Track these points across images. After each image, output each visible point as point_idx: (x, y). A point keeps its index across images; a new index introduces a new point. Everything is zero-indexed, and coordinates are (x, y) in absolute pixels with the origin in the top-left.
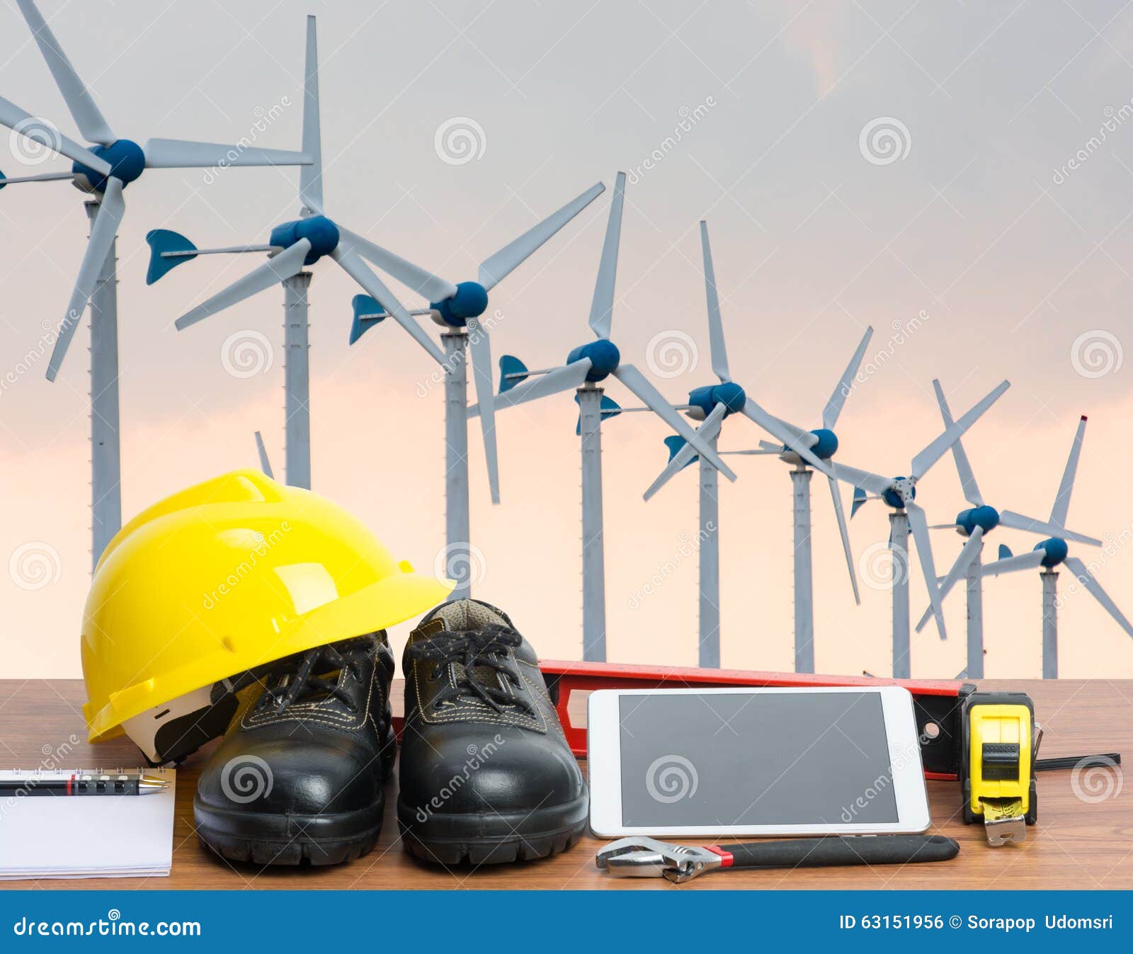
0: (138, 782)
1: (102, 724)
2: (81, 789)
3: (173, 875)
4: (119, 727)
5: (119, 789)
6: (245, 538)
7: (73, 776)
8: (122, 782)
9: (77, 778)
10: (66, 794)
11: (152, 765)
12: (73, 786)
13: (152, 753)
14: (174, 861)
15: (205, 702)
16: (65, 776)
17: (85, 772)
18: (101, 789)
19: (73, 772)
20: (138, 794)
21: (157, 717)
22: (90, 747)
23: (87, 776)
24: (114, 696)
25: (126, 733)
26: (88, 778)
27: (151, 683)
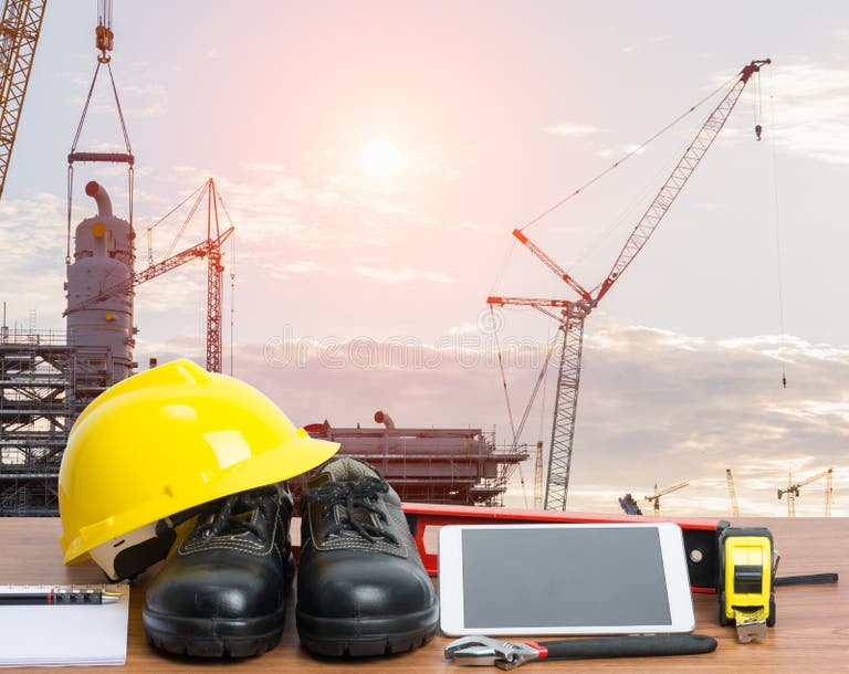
0: (101, 594)
1: (75, 551)
2: (58, 599)
3: (127, 664)
4: (87, 553)
5: (87, 599)
6: (182, 412)
7: (53, 591)
8: (89, 594)
9: (56, 591)
10: (47, 604)
11: (112, 582)
12: (52, 598)
13: (111, 573)
14: (128, 653)
15: (152, 535)
16: (46, 590)
17: (62, 587)
18: (73, 600)
19: (52, 587)
20: (101, 603)
21: (115, 546)
22: (64, 569)
23: (63, 590)
24: (83, 530)
25: (93, 557)
26: (64, 592)
27: (111, 521)
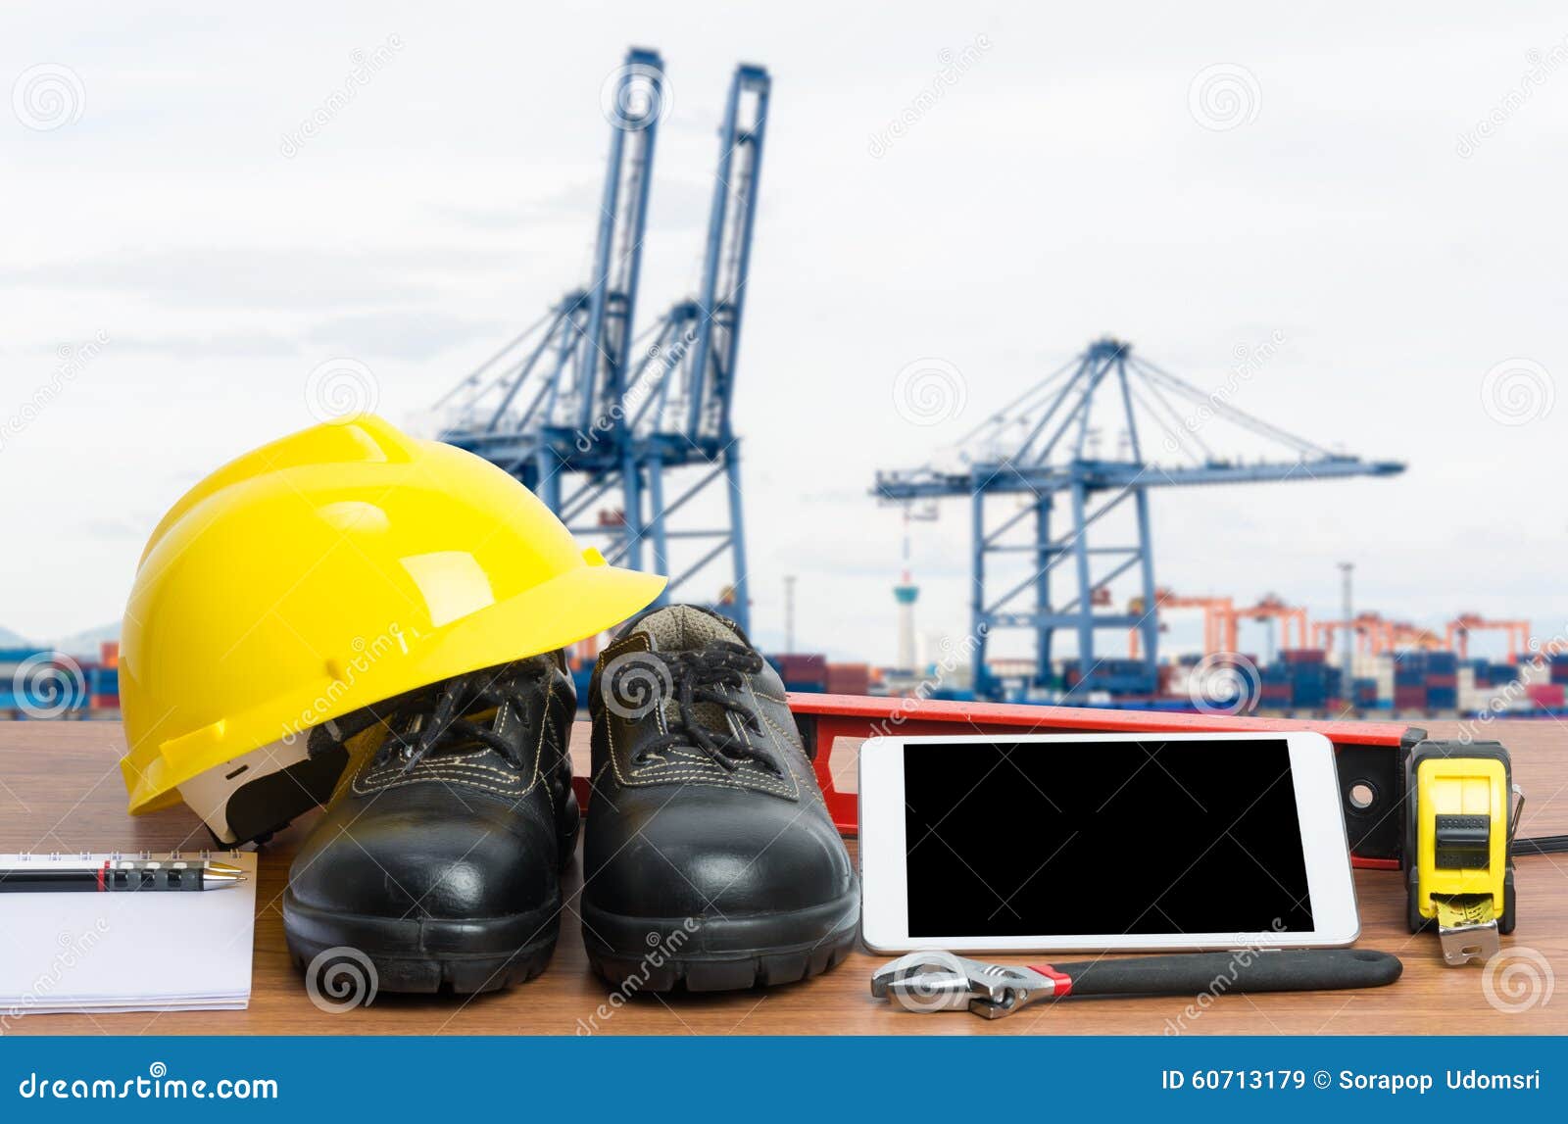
0: (202, 871)
1: (151, 786)
2: (119, 881)
3: (253, 1007)
4: (174, 791)
5: (174, 881)
6: (362, 516)
7: (107, 863)
8: (178, 871)
9: (113, 866)
10: (96, 889)
11: (223, 847)
12: (107, 878)
13: (222, 830)
14: (255, 987)
15: (302, 755)
16: (94, 863)
17: (125, 856)
18: (148, 882)
19: (107, 857)
20: (201, 888)
21: (229, 777)
22: (130, 821)
23: (127, 863)
24: (165, 746)
25: (185, 800)
26: (129, 866)
27: (220, 727)
